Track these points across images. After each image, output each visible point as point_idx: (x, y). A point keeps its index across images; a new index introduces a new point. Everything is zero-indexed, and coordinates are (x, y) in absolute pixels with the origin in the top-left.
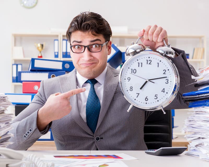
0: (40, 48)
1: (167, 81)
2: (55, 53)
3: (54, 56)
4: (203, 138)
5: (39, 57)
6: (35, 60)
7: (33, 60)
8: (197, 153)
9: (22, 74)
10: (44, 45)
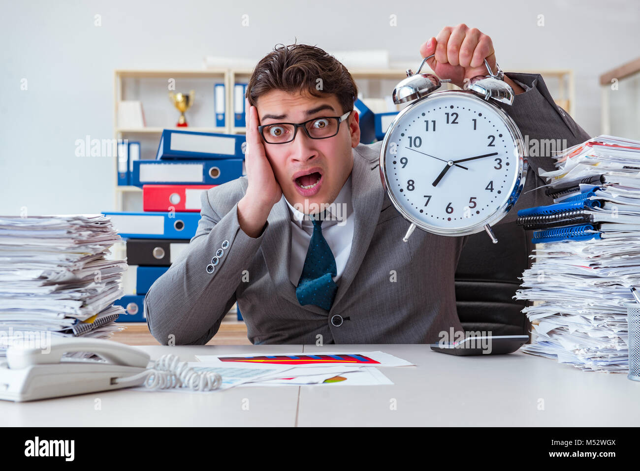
0: (182, 105)
1: (499, 164)
2: (217, 115)
3: (213, 121)
4: (565, 315)
5: (179, 125)
6: (173, 135)
7: (167, 134)
8: (553, 349)
9: (143, 168)
10: (192, 98)
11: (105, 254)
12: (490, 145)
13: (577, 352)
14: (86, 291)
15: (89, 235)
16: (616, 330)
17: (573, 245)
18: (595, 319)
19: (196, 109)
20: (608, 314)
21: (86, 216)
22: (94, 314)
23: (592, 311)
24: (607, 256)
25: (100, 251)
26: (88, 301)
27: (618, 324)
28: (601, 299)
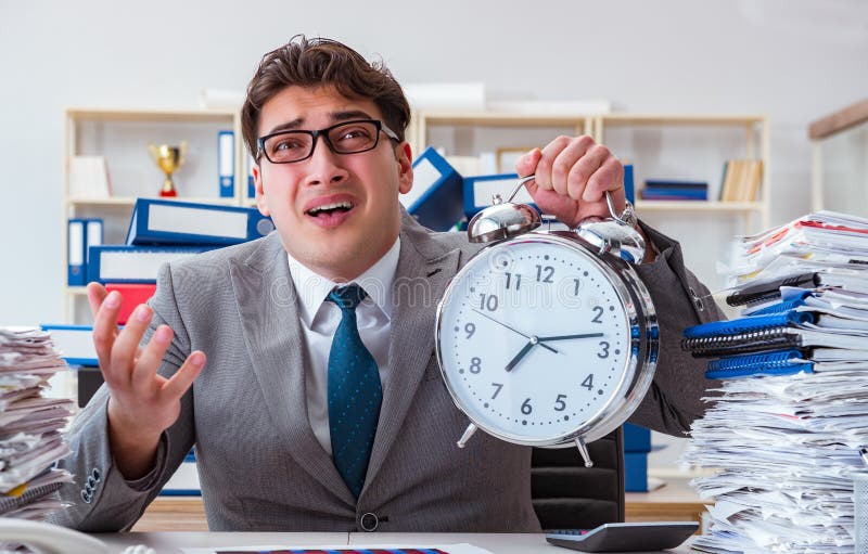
0: (168, 164)
1: (605, 350)
2: (222, 178)
3: (216, 190)
4: (756, 490)
5: (164, 194)
6: (151, 207)
7: (143, 206)
8: (735, 543)
9: (105, 257)
10: (183, 152)
11: (41, 389)
12: (595, 320)
13: (774, 549)
14: (10, 446)
15: (16, 359)
16: (836, 514)
17: (769, 383)
18: (804, 497)
19: (190, 170)
20: (824, 490)
21: (11, 329)
22: (23, 481)
23: (798, 485)
24: (821, 399)
25: (33, 384)
26: (13, 462)
27: (839, 505)
28: (812, 466)
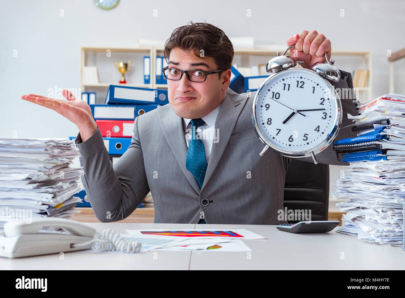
0: (123, 70)
1: (325, 116)
2: (145, 76)
3: (143, 81)
4: (363, 208)
5: (121, 82)
6: (116, 89)
7: (112, 88)
8: (355, 230)
9: (96, 109)
10: (129, 65)
11: (69, 164)
13: (370, 232)
14: (56, 188)
15: (59, 152)
16: (396, 219)
17: (369, 164)
18: (382, 211)
19: (132, 72)
20: (391, 208)
21: (57, 139)
22: (61, 202)
23: (380, 206)
24: (390, 171)
25: (66, 162)
26: (57, 194)
27: (397, 215)
28: (386, 198)
